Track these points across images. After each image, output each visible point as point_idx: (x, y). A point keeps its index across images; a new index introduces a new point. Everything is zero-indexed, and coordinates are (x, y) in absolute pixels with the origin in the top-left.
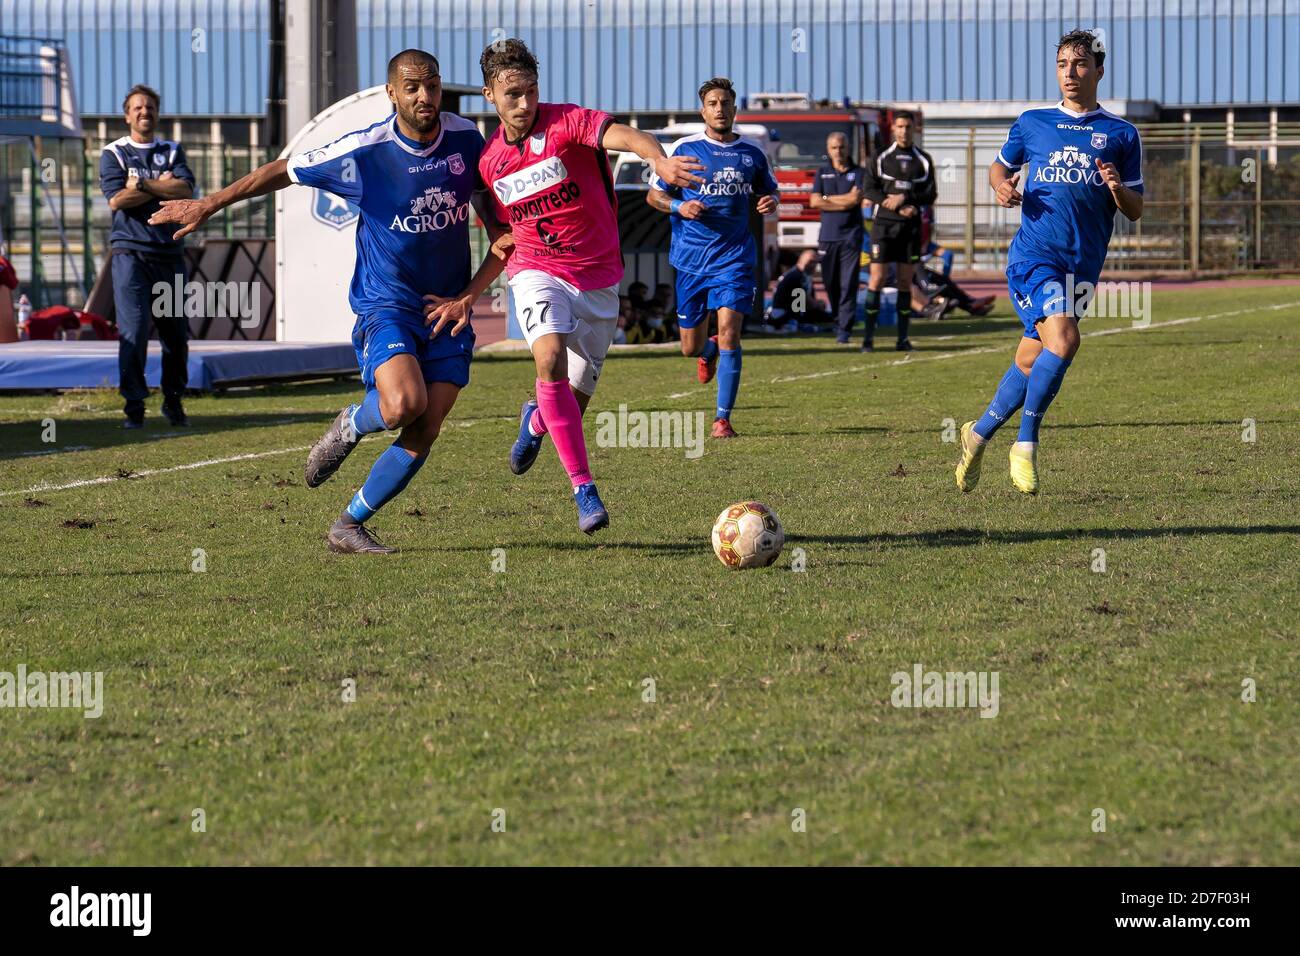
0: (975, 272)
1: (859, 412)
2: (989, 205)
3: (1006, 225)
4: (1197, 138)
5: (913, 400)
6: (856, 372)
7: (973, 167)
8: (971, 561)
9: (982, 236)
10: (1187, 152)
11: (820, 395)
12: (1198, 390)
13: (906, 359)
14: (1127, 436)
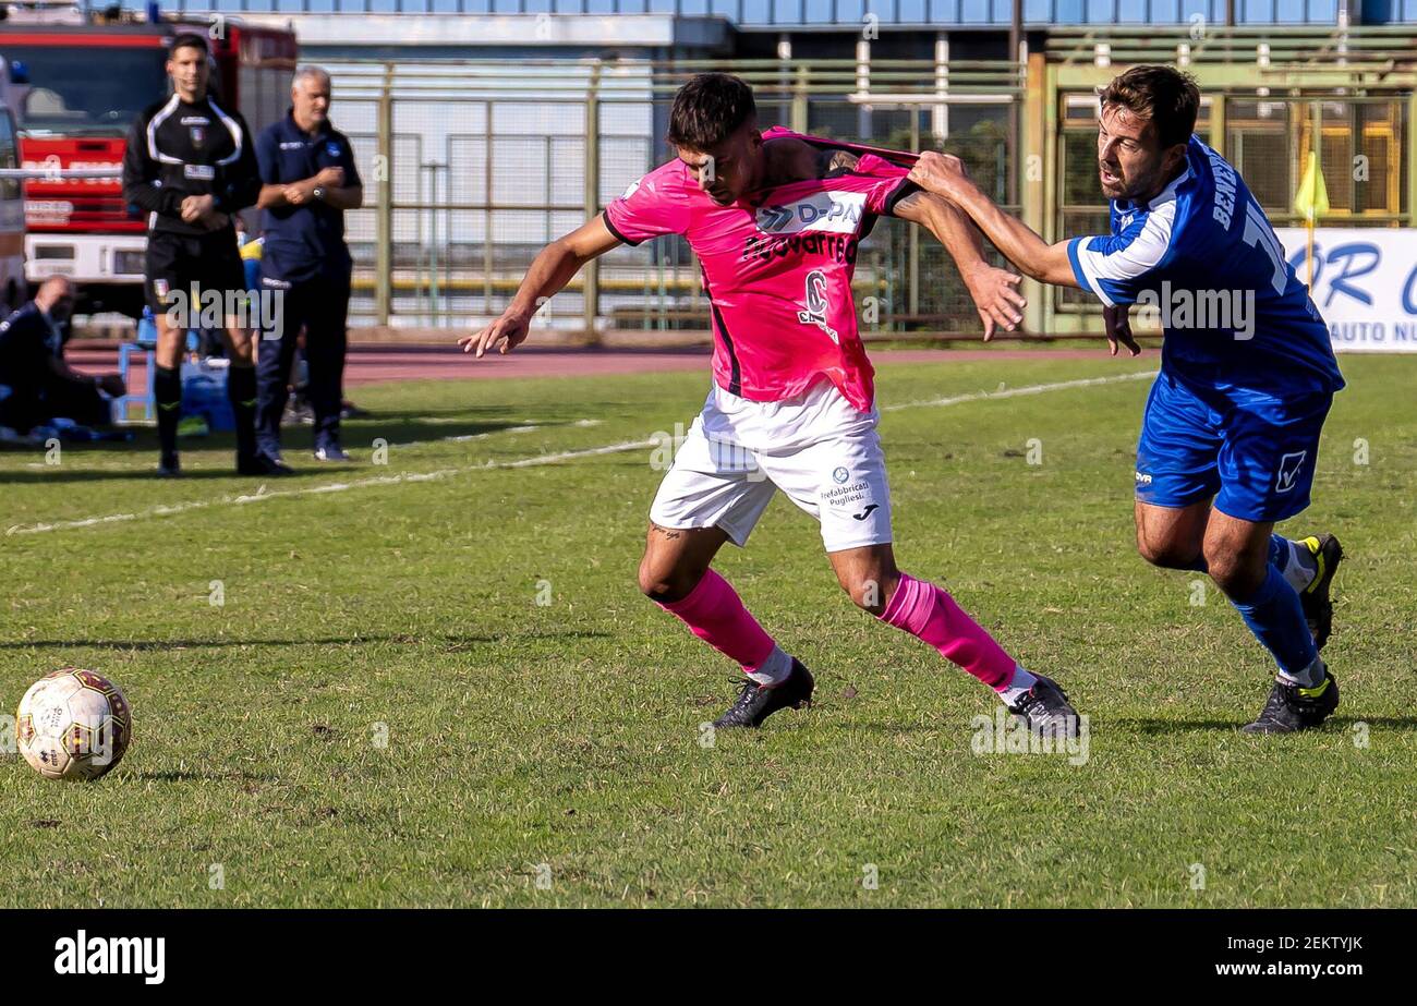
0: (394, 332)
1: (170, 589)
2: (419, 208)
3: (452, 245)
4: (802, 87)
5: (271, 570)
6: (166, 517)
7: (391, 136)
8: (367, 867)
9: (406, 264)
10: (783, 113)
11: (97, 559)
12: (795, 554)
13: (262, 491)
14: (661, 636)
